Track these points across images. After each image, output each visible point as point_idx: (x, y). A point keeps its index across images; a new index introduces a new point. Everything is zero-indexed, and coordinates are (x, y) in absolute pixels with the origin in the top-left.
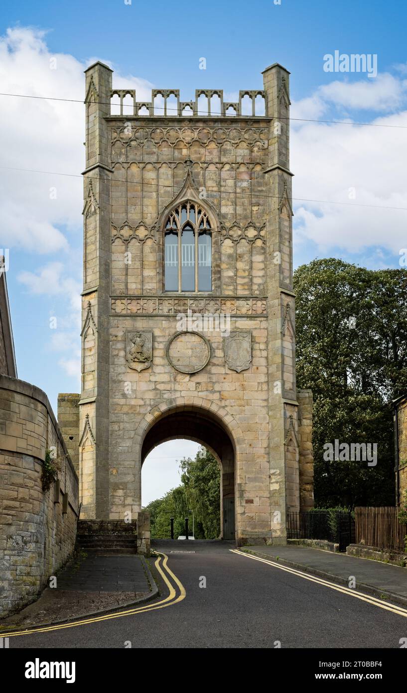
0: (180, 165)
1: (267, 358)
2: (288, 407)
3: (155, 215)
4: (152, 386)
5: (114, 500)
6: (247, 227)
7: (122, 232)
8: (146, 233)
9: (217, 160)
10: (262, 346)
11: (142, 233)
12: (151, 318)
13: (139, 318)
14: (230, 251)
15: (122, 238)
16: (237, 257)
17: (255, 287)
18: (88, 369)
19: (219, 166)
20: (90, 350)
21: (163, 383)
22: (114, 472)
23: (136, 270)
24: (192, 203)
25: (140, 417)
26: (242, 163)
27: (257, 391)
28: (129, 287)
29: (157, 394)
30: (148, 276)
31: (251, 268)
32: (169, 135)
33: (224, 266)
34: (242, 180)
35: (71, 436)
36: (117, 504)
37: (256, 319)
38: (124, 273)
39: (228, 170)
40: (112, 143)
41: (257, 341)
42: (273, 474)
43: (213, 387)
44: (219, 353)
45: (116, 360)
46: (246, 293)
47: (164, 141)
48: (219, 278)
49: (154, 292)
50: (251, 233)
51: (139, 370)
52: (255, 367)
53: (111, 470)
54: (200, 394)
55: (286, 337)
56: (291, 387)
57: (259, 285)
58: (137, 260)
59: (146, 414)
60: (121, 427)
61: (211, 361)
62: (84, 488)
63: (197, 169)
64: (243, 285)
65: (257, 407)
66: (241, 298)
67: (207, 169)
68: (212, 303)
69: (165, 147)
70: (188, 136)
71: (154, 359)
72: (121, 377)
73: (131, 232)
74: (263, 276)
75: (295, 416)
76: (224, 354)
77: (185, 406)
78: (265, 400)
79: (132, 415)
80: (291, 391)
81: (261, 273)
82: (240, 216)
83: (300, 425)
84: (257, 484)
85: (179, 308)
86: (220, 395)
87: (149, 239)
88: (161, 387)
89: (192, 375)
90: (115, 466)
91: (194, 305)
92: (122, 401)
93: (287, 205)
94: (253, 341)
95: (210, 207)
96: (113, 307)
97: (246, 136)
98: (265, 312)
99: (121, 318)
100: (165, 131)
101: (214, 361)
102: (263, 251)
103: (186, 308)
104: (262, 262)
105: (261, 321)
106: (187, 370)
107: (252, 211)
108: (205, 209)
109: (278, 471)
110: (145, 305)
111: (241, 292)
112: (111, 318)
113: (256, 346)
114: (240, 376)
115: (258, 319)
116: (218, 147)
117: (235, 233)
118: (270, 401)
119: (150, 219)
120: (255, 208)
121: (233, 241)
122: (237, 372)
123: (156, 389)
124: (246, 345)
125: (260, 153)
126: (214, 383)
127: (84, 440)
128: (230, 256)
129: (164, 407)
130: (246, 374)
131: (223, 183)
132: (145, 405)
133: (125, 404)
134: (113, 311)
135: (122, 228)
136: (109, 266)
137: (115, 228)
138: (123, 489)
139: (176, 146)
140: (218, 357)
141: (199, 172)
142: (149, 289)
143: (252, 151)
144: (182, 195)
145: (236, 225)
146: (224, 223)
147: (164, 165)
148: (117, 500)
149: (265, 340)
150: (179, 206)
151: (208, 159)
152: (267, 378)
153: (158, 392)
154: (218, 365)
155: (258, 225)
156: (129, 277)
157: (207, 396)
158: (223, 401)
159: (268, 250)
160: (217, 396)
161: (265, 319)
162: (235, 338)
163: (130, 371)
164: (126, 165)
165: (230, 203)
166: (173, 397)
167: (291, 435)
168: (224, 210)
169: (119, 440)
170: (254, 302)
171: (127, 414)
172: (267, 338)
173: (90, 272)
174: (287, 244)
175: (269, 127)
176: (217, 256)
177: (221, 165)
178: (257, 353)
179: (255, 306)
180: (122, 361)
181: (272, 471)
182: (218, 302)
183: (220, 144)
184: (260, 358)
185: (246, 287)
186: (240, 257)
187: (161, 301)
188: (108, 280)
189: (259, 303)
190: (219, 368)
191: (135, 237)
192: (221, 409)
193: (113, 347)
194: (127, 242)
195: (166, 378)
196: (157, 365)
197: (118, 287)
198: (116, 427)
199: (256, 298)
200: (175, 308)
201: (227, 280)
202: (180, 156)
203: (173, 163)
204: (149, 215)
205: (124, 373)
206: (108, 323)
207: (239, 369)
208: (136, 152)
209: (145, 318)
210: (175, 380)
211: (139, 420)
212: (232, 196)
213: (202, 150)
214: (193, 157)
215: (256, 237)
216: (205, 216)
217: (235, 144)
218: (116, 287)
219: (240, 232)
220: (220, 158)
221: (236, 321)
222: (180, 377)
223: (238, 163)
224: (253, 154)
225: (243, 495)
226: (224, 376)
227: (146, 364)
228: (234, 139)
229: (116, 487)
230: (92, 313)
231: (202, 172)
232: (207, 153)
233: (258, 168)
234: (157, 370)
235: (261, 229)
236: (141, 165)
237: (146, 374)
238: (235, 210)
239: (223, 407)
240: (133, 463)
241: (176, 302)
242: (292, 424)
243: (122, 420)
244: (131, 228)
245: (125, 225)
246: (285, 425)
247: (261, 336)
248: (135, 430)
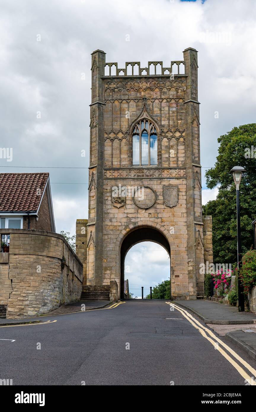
0: (141, 100)
1: (186, 200)
2: (197, 226)
3: (127, 126)
4: (125, 215)
5: (105, 276)
6: (175, 131)
7: (110, 135)
8: (123, 135)
9: (160, 97)
10: (184, 194)
11: (120, 135)
12: (125, 180)
13: (119, 180)
14: (167, 144)
15: (110, 138)
16: (169, 147)
17: (180, 163)
18: (92, 207)
19: (160, 100)
20: (93, 197)
21: (131, 213)
22: (105, 261)
23: (117, 155)
24: (147, 120)
25: (119, 231)
26: (172, 99)
27: (181, 217)
28: (114, 163)
29: (128, 219)
30: (123, 158)
31: (178, 153)
32: (135, 85)
33: (163, 152)
34: (173, 107)
35: (83, 242)
36: (107, 278)
37: (180, 179)
38: (111, 157)
39: (166, 102)
40: (105, 90)
41: (181, 190)
42: (190, 261)
43: (158, 215)
44: (161, 198)
45: (106, 202)
46: (175, 165)
47: (132, 88)
48: (161, 158)
49: (127, 166)
50: (178, 134)
51: (118, 207)
52: (180, 205)
53: (104, 260)
54: (151, 219)
55: (196, 188)
56: (199, 215)
57: (182, 161)
58: (118, 149)
59: (122, 230)
60: (109, 237)
61: (156, 202)
62: (89, 270)
63: (149, 102)
64: (173, 161)
65: (181, 226)
66: (172, 168)
67: (154, 102)
68: (157, 171)
69: (132, 91)
70: (145, 85)
71: (127, 201)
72: (109, 211)
73: (115, 136)
74: (184, 157)
75: (201, 230)
76: (164, 198)
77: (143, 226)
78: (185, 222)
79: (115, 231)
80: (199, 217)
81: (183, 155)
82: (172, 126)
83: (204, 235)
84: (181, 267)
85: (140, 174)
86: (161, 219)
87: (124, 139)
88: (130, 216)
89: (146, 209)
90: (105, 258)
91: (147, 173)
92: (110, 224)
93: (196, 120)
94: (179, 191)
95: (156, 122)
96: (105, 174)
97: (175, 85)
98: (185, 176)
99: (109, 180)
100: (132, 83)
101: (158, 201)
102: (184, 144)
103: (143, 174)
104: (184, 149)
105: (183, 180)
106: (144, 207)
107: (178, 123)
108: (153, 123)
109: (192, 260)
110: (122, 173)
111: (172, 165)
112: (104, 180)
113: (180, 194)
114: (172, 209)
115: (181, 179)
116: (160, 91)
117: (170, 135)
118: (188, 222)
119: (124, 129)
120: (179, 122)
121: (168, 139)
122: (170, 208)
123: (127, 217)
124: (174, 193)
125: (182, 93)
126: (158, 213)
127: (90, 244)
128: (166, 147)
129: (131, 226)
130: (175, 209)
131: (162, 109)
132: (121, 225)
133: (111, 225)
134: (105, 176)
135: (110, 133)
136: (103, 153)
137: (107, 134)
138: (110, 270)
139: (138, 91)
140: (160, 200)
141: (150, 104)
142: (124, 165)
143: (178, 92)
144: (141, 116)
145: (169, 130)
146: (163, 129)
147: (132, 101)
148: (106, 276)
149: (185, 190)
150: (140, 122)
151: (155, 97)
152: (186, 210)
153: (129, 218)
154: (160, 204)
155: (181, 130)
156: (113, 158)
157: (154, 220)
158: (163, 223)
159: (186, 143)
160: (159, 220)
161: (185, 179)
162: (169, 190)
163: (113, 207)
164: (112, 101)
165: (166, 119)
166: (136, 221)
167: (199, 240)
168: (163, 123)
169: (107, 244)
170: (179, 170)
171: (112, 230)
172: (186, 189)
173: (93, 156)
174: (197, 139)
175: (186, 80)
176: (159, 147)
177: (162, 100)
178: (181, 197)
179: (180, 172)
180: (109, 202)
181: (189, 260)
182: (160, 171)
183: (161, 89)
184: (183, 200)
185: (175, 163)
186: (171, 147)
187: (130, 171)
188: (103, 160)
189: (182, 171)
190: (161, 205)
191: (117, 138)
192: (162, 227)
193: (105, 195)
194: (112, 140)
195: (132, 211)
196: (128, 204)
197: (108, 164)
198: (106, 237)
199: (180, 169)
200: (138, 174)
201: (165, 159)
202: (140, 96)
203: (135, 99)
204: (124, 126)
205: (111, 209)
206: (103, 183)
207: (171, 206)
208: (117, 94)
209: (122, 180)
210: (137, 212)
211: (118, 233)
212: (167, 115)
213: (152, 93)
214: (147, 96)
215: (180, 137)
216: (153, 126)
217: (169, 89)
218: (107, 164)
219: (171, 134)
220: (161, 96)
221: (170, 180)
222: (140, 211)
223: (170, 99)
224: (179, 94)
225: (174, 273)
226: (163, 210)
227: (122, 204)
228: (168, 87)
229: (106, 269)
230: (94, 178)
231: (151, 103)
232: (154, 94)
233: (181, 101)
234: (128, 207)
235: (183, 132)
236: (120, 101)
237: (122, 209)
238: (169, 122)
239: (163, 226)
240: (115, 256)
241: (138, 171)
242: (199, 234)
243: (109, 234)
244: (115, 133)
245: (112, 132)
246: (195, 236)
247: (183, 188)
248: (116, 239)
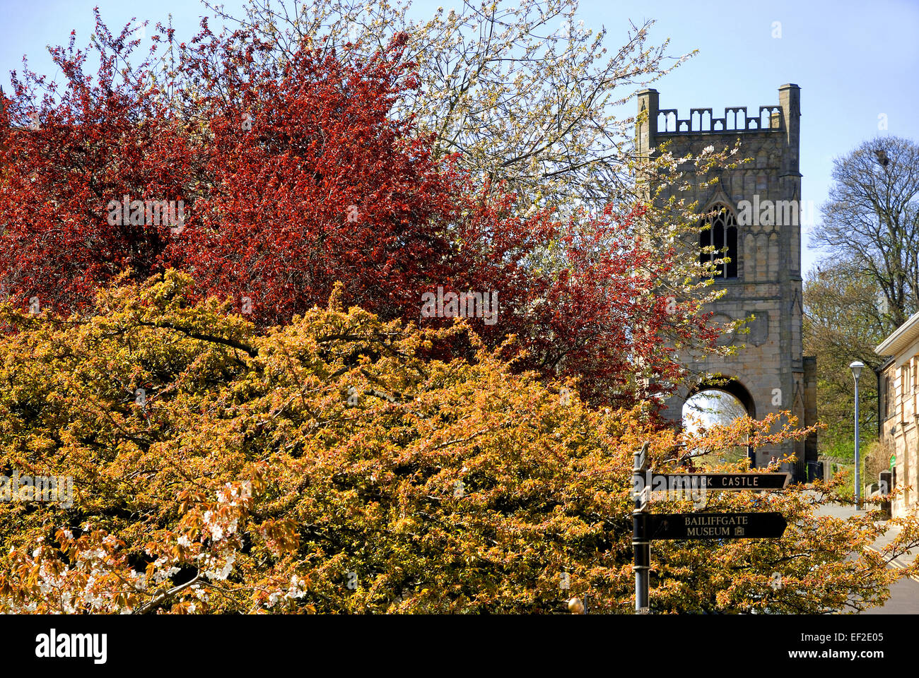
0: (712, 173)
1: (780, 333)
2: (795, 375)
4: (690, 359)
9: (741, 167)
10: (777, 324)
14: (752, 244)
16: (755, 250)
17: (770, 274)
19: (743, 172)
21: (698, 356)
24: (722, 205)
26: (761, 169)
27: (772, 361)
29: (693, 366)
31: (768, 258)
33: (746, 257)
34: (760, 184)
37: (771, 300)
39: (750, 175)
41: (772, 318)
43: (737, 359)
46: (764, 279)
48: (743, 267)
52: (770, 341)
54: (727, 365)
55: (794, 315)
56: (798, 358)
57: (774, 272)
61: (736, 337)
63: (725, 175)
64: (761, 272)
65: (771, 375)
66: (760, 283)
67: (733, 175)
68: (737, 288)
70: (719, 148)
74: (777, 265)
75: (801, 381)
78: (778, 369)
80: (799, 361)
81: (776, 262)
83: (806, 387)
86: (743, 365)
94: (768, 319)
97: (765, 145)
98: (778, 295)
101: (739, 337)
102: (777, 243)
104: (777, 252)
105: (775, 303)
108: (732, 209)
111: (761, 278)
113: (771, 324)
114: (758, 349)
115: (773, 301)
118: (782, 370)
121: (754, 236)
122: (756, 346)
124: (763, 323)
125: (775, 160)
126: (738, 356)
128: (751, 248)
130: (763, 348)
131: (745, 187)
140: (741, 334)
141: (727, 178)
143: (769, 158)
144: (714, 198)
149: (778, 318)
152: (779, 350)
154: (741, 341)
157: (732, 367)
158: (746, 371)
159: (781, 243)
160: (741, 366)
161: (778, 300)
167: (798, 398)
170: (770, 286)
172: (780, 317)
176: (741, 248)
177: (745, 172)
178: (771, 329)
179: (771, 289)
182: (741, 287)
184: (774, 334)
185: (764, 274)
186: (759, 249)
189: (774, 287)
190: (743, 343)
192: (744, 377)
199: (771, 283)
201: (749, 269)
207: (758, 344)
215: (772, 232)
216: (732, 215)
219: (759, 228)
220: (743, 165)
221: (755, 303)
223: (758, 169)
224: (770, 161)
226: (746, 350)
231: (729, 177)
233: (774, 172)
239: (746, 376)
242: (798, 388)
246: (793, 390)
247: (775, 316)
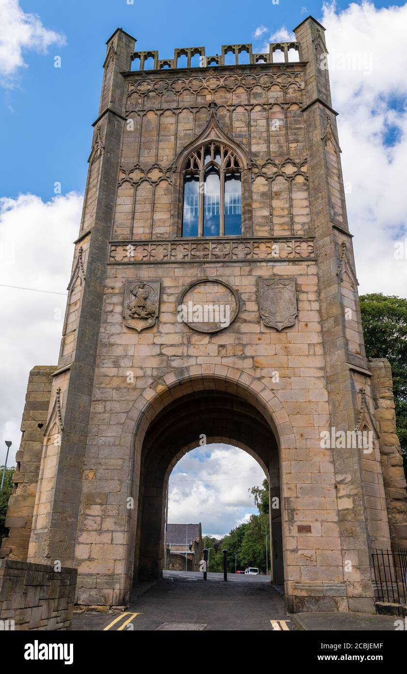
0: (204, 109)
1: (319, 311)
2: (356, 377)
3: (171, 158)
4: (157, 350)
5: (85, 522)
6: (284, 164)
7: (131, 175)
8: (161, 175)
9: (246, 103)
10: (312, 297)
11: (155, 175)
12: (159, 266)
13: (144, 266)
14: (264, 190)
15: (131, 181)
16: (269, 196)
17: (297, 227)
18: (70, 328)
19: (249, 107)
20: (76, 305)
21: (172, 345)
22: (91, 475)
23: (144, 214)
24: (217, 144)
25: (136, 393)
26: (275, 104)
27: (307, 356)
28: (135, 232)
29: (162, 361)
30: (159, 220)
31: (291, 206)
32: (192, 84)
33: (255, 205)
36: (90, 528)
37: (300, 263)
38: (130, 217)
39: (260, 111)
40: (128, 95)
41: (303, 289)
42: (341, 482)
43: (243, 350)
44: (252, 306)
45: (109, 317)
46: (287, 233)
47: (186, 90)
48: (251, 218)
49: (166, 236)
50: (290, 170)
51: (139, 331)
52: (302, 324)
53: (86, 472)
54: (225, 361)
55: (344, 282)
56: (358, 350)
57: (303, 224)
58: (147, 202)
59: (144, 389)
60: (108, 408)
61: (239, 316)
62: (41, 502)
63: (222, 112)
64: (281, 224)
65: (308, 379)
66: (279, 239)
67: (234, 111)
68: (241, 246)
69: (186, 95)
70: (214, 84)
71: (162, 315)
72: (112, 340)
74: (308, 214)
75: (368, 388)
76: (259, 307)
77: (203, 379)
78: (321, 368)
79: (125, 390)
80: (359, 356)
81: (306, 211)
82: (275, 153)
84: (316, 499)
85: (198, 254)
86: (253, 361)
87: (164, 181)
88: (168, 351)
89: (213, 334)
90: (92, 467)
91: (217, 250)
92: (113, 372)
93: (332, 139)
94: (298, 290)
95: (238, 146)
96: (113, 254)
97: (279, 80)
98: (312, 255)
99: (121, 267)
100: (187, 82)
101: (244, 316)
102: (305, 188)
103: (207, 253)
104: (306, 199)
105: (308, 266)
106: (206, 329)
107: (289, 148)
108: (232, 148)
109: (349, 478)
110: (154, 251)
111: (278, 233)
112: (109, 267)
113: (303, 297)
114: (282, 336)
115: (304, 263)
116: (247, 92)
117: (270, 170)
118: (328, 370)
119: (165, 163)
120: (293, 145)
121: (267, 179)
122: (277, 331)
123: (161, 354)
124: (287, 294)
125: (296, 94)
126: (244, 346)
127: (51, 425)
128: (263, 194)
129: (171, 379)
130: (291, 334)
131: (252, 123)
132: (144, 376)
133: (116, 374)
134: (112, 259)
135: (132, 171)
136: (111, 210)
137: (124, 172)
138: (101, 504)
139: (198, 93)
140: (249, 311)
141: (225, 115)
142: (161, 234)
143: (286, 93)
144: (205, 136)
145: (270, 162)
146: (256, 161)
147: (185, 111)
148: (89, 522)
149: (316, 288)
150: (201, 148)
151: (235, 102)
152: (321, 338)
153: (165, 358)
154: (250, 322)
155: (297, 161)
156: (135, 221)
157: (234, 363)
158: (258, 371)
159: (311, 185)
160: (248, 363)
161: (314, 263)
162: (273, 286)
163: (125, 330)
164: (141, 114)
165: (262, 142)
166: (186, 365)
167: (364, 419)
168: (254, 148)
169: (101, 427)
170: (298, 244)
171: (118, 389)
172: (318, 286)
173: (88, 216)
174: (336, 179)
175: (304, 71)
176: (247, 194)
177: (251, 107)
178: (304, 305)
179: (299, 248)
180: (117, 318)
181: (339, 478)
182: (248, 245)
183: (249, 88)
184: (309, 312)
185: (286, 227)
186: (276, 195)
187: (174, 247)
188: (109, 224)
189: (304, 245)
190: (251, 325)
191: (147, 179)
192: (256, 382)
193: (107, 301)
194: (136, 185)
195: (176, 339)
196: (165, 323)
197: (121, 231)
198: (99, 408)
199: (299, 239)
200: (193, 253)
201: (260, 220)
202: (203, 101)
203: (195, 109)
204: (165, 158)
205: (118, 334)
206: (104, 272)
207: (280, 326)
208: (153, 101)
209: (152, 266)
210: (189, 342)
211: (134, 398)
212: (265, 134)
213: (229, 95)
214: (219, 102)
215: (296, 174)
216: (232, 156)
217: (266, 87)
218: (119, 232)
219: (275, 170)
220: (249, 100)
221: (273, 266)
222: (195, 338)
223: (271, 104)
224: (288, 96)
225: (293, 518)
226: (259, 336)
227: (150, 321)
228: (264, 84)
229: (91, 501)
230: (83, 259)
231: (228, 114)
232: (234, 97)
233: (294, 108)
234: (164, 329)
235: (302, 165)
236: (159, 113)
237: (148, 336)
238: (268, 147)
239: (259, 379)
240: (120, 462)
241: (194, 246)
242: (364, 401)
243: (110, 398)
244: (142, 171)
245: (136, 169)
246: (354, 404)
247: (309, 284)
248: (127, 412)
